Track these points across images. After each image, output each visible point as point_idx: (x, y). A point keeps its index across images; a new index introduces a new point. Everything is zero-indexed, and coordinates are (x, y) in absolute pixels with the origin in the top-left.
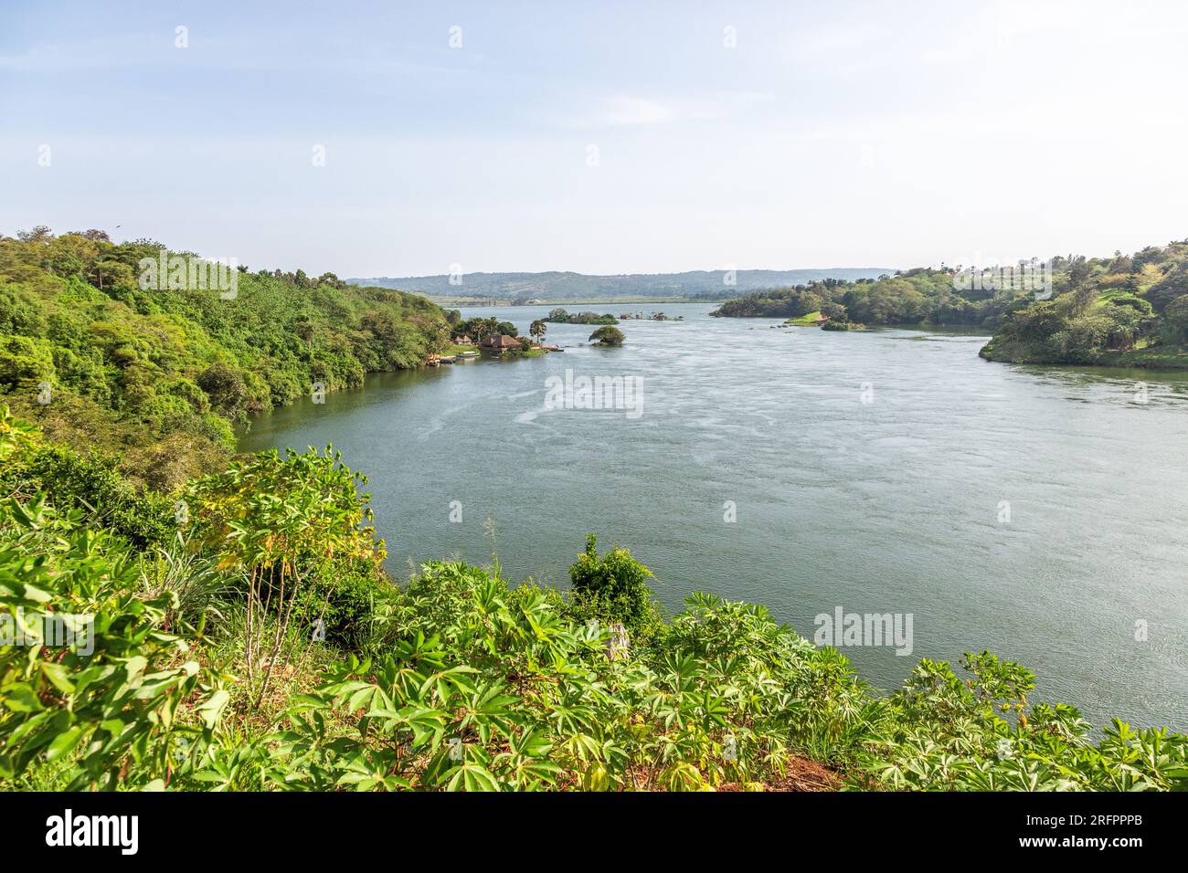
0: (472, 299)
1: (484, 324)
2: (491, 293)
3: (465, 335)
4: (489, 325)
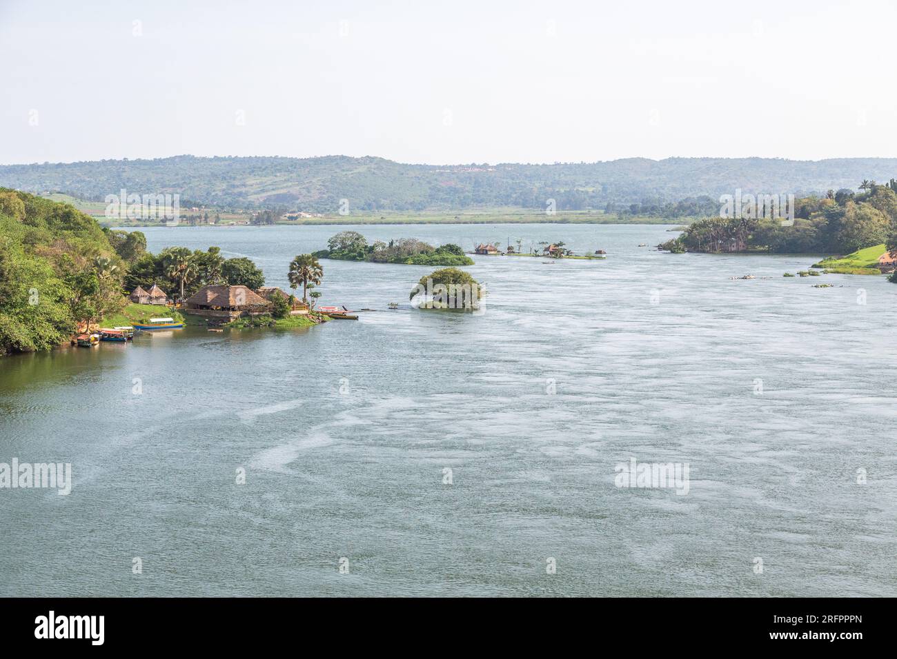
1: (193, 262)
2: (210, 198)
3: (153, 285)
4: (205, 264)
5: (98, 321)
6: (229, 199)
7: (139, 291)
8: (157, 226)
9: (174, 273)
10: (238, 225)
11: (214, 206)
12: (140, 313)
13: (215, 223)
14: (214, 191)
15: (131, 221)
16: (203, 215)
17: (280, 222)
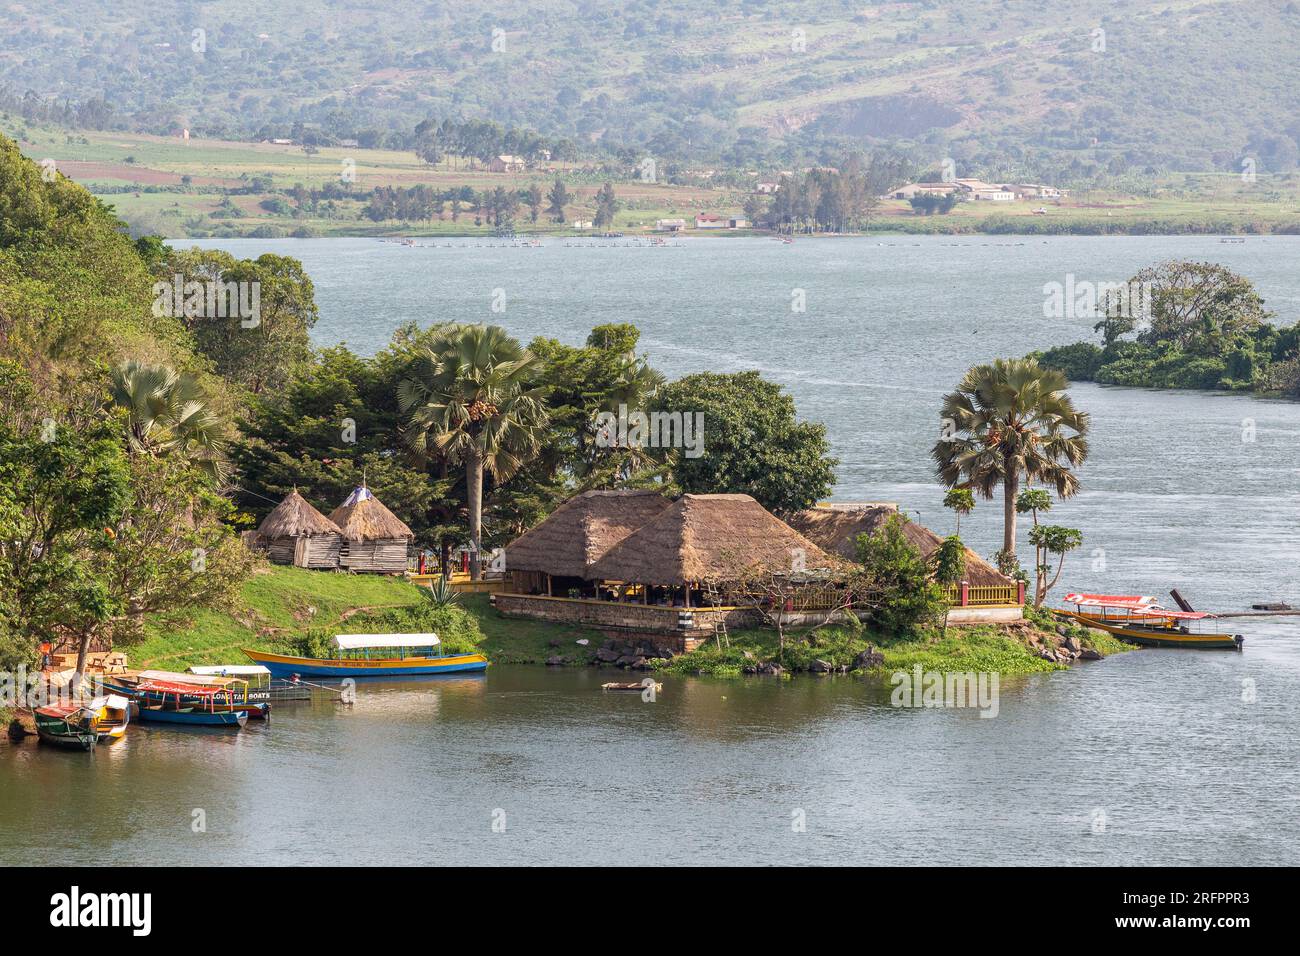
0: (399, 168)
1: (526, 387)
2: (575, 114)
3: (353, 486)
4: (576, 400)
5: (123, 640)
6: (656, 121)
7: (297, 514)
8: (348, 232)
9: (443, 438)
10: (694, 230)
11: (592, 149)
12: (297, 606)
13: (598, 222)
14: (592, 84)
15: (237, 214)
16: (546, 187)
17: (879, 220)
